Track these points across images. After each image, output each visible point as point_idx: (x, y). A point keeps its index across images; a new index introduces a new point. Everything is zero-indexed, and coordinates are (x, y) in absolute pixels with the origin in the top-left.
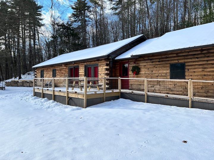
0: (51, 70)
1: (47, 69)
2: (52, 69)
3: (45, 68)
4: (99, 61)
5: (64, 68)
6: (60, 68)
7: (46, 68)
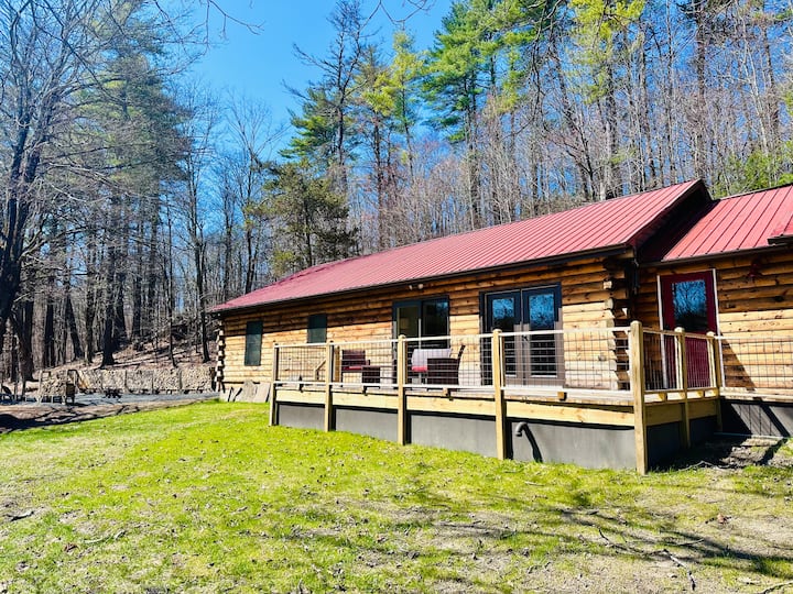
0: (302, 318)
1: (281, 315)
2: (307, 314)
3: (267, 314)
4: (565, 274)
5: (370, 310)
6: (351, 309)
7: (276, 313)
